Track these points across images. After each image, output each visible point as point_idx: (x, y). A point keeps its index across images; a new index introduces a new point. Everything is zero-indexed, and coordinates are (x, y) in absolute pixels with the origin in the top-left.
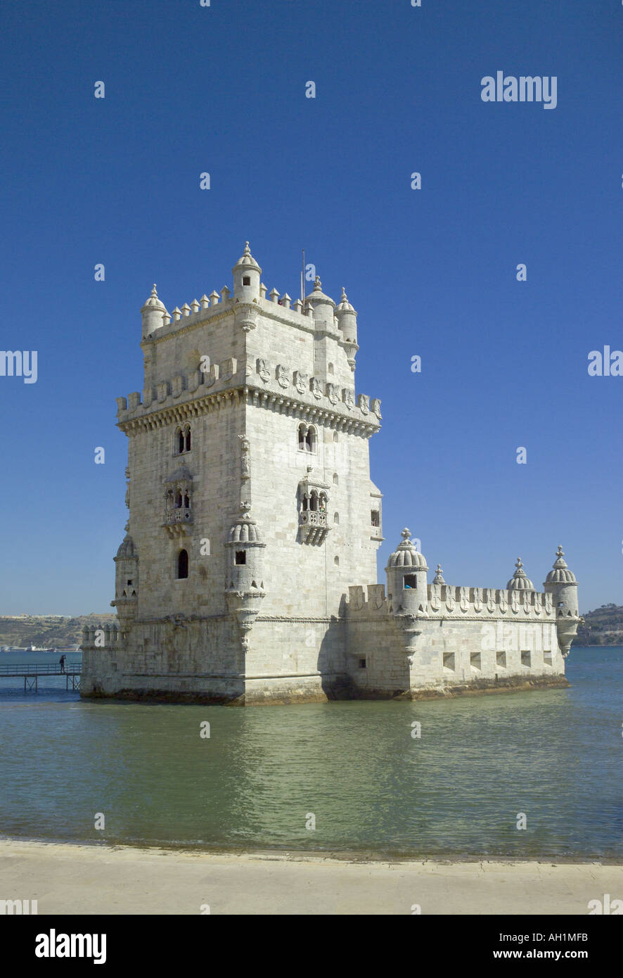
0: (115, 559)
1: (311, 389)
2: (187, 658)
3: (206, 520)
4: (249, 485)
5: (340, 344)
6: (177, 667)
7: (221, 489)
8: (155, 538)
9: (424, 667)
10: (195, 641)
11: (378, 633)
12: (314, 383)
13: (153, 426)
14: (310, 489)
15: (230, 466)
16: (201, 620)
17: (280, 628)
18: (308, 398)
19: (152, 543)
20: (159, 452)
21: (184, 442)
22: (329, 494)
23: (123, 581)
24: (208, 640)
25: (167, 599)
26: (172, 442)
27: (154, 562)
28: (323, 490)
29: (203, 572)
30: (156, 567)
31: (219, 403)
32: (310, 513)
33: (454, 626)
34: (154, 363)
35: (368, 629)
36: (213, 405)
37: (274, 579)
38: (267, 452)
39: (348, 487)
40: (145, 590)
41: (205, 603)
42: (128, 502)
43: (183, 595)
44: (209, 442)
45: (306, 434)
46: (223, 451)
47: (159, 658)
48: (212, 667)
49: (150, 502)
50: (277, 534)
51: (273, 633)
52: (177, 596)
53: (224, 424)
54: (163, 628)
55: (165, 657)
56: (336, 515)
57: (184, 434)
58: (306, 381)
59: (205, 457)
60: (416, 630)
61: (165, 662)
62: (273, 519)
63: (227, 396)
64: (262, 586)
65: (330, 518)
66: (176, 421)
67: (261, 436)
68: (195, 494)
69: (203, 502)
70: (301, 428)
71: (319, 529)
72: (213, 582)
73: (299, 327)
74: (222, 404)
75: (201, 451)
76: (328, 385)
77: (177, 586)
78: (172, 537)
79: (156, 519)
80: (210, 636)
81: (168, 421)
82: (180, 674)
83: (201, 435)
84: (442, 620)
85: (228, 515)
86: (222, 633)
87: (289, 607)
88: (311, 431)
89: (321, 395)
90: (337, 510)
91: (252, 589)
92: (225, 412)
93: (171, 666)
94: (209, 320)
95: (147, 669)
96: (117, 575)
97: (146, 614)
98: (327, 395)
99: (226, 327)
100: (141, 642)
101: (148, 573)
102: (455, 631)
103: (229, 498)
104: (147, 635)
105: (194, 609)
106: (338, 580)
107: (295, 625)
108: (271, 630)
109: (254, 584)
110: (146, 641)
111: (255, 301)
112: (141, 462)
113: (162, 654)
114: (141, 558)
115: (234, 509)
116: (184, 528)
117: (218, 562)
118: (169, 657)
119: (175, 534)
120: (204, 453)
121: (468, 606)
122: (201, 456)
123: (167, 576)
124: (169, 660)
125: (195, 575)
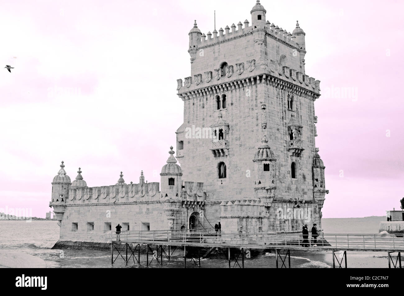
6: (295, 227)
8: (282, 151)
16: (305, 202)
19: (280, 154)
25: (289, 189)
27: (282, 166)
29: (304, 178)
30: (283, 169)
40: (278, 182)
41: (306, 193)
43: (297, 188)
44: (302, 111)
47: (287, 222)
49: (278, 130)
52: (294, 187)
54: (288, 205)
55: (290, 221)
57: (290, 100)
61: (290, 225)
72: (308, 183)
75: (300, 113)
77: (293, 182)
82: (298, 231)
85: (312, 151)
86: (313, 209)
93: (293, 227)
97: (279, 196)
101: (279, 172)
113: (288, 220)
115: (313, 149)
117: (309, 173)
120: (301, 116)
123: (289, 175)
124: (292, 224)
125: (301, 178)
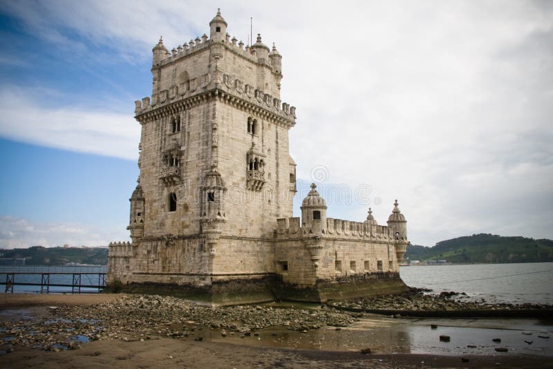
0: (130, 200)
1: (256, 96)
2: (175, 262)
3: (188, 174)
4: (217, 151)
5: (272, 73)
6: (168, 268)
7: (198, 155)
8: (156, 186)
9: (324, 269)
10: (180, 251)
11: (296, 248)
12: (258, 93)
13: (157, 117)
14: (254, 157)
15: (205, 140)
16: (184, 238)
17: (235, 243)
18: (254, 101)
19: (154, 189)
20: (160, 133)
21: (176, 126)
22: (265, 160)
23: (135, 213)
24: (188, 250)
25: (162, 224)
26: (169, 127)
27: (155, 201)
28: (262, 158)
29: (186, 207)
30: (155, 204)
31: (199, 101)
32: (254, 172)
33: (341, 244)
34: (159, 81)
35: (289, 245)
36: (195, 102)
37: (231, 212)
38: (228, 132)
39: (277, 158)
40: (149, 219)
41: (187, 227)
42: (140, 165)
43: (173, 222)
44: (192, 125)
45: (252, 123)
46: (201, 131)
47: (156, 262)
48: (191, 268)
49: (153, 164)
50: (234, 183)
51: (230, 247)
52: (168, 222)
53: (202, 114)
54: (159, 243)
55: (160, 262)
56: (269, 174)
57: (176, 121)
58: (253, 91)
59: (189, 135)
60: (321, 245)
61: (160, 265)
62: (232, 174)
63: (204, 97)
64: (224, 215)
65: (266, 176)
66: (172, 114)
67: (225, 122)
68: (183, 157)
69: (187, 162)
70: (249, 119)
71: (260, 181)
72: (193, 213)
73: (248, 60)
74: (201, 102)
75: (187, 131)
76: (266, 95)
77: (169, 216)
78: (167, 186)
79: (157, 175)
80: (189, 248)
81: (167, 114)
82: (170, 272)
83: (187, 121)
84: (335, 240)
85: (203, 170)
86: (198, 246)
87: (241, 230)
88: (255, 121)
89: (262, 100)
90: (270, 171)
91: (218, 217)
92: (202, 107)
93: (164, 268)
94: (194, 54)
95: (148, 270)
96: (131, 210)
97: (149, 234)
98: (265, 100)
99: (205, 57)
100: (145, 252)
101: (151, 208)
102: (341, 247)
103: (204, 160)
104: (149, 248)
105: (179, 231)
106: (270, 215)
107: (244, 242)
108: (229, 245)
109: (219, 214)
110: (149, 252)
111: (223, 41)
112: (149, 140)
113: (158, 260)
114: (146, 199)
115: (206, 166)
116: (175, 179)
118: (163, 261)
119: (169, 184)
120: (189, 133)
121: (348, 232)
122: (187, 134)
123: (163, 210)
124: (163, 264)
125: (180, 209)
